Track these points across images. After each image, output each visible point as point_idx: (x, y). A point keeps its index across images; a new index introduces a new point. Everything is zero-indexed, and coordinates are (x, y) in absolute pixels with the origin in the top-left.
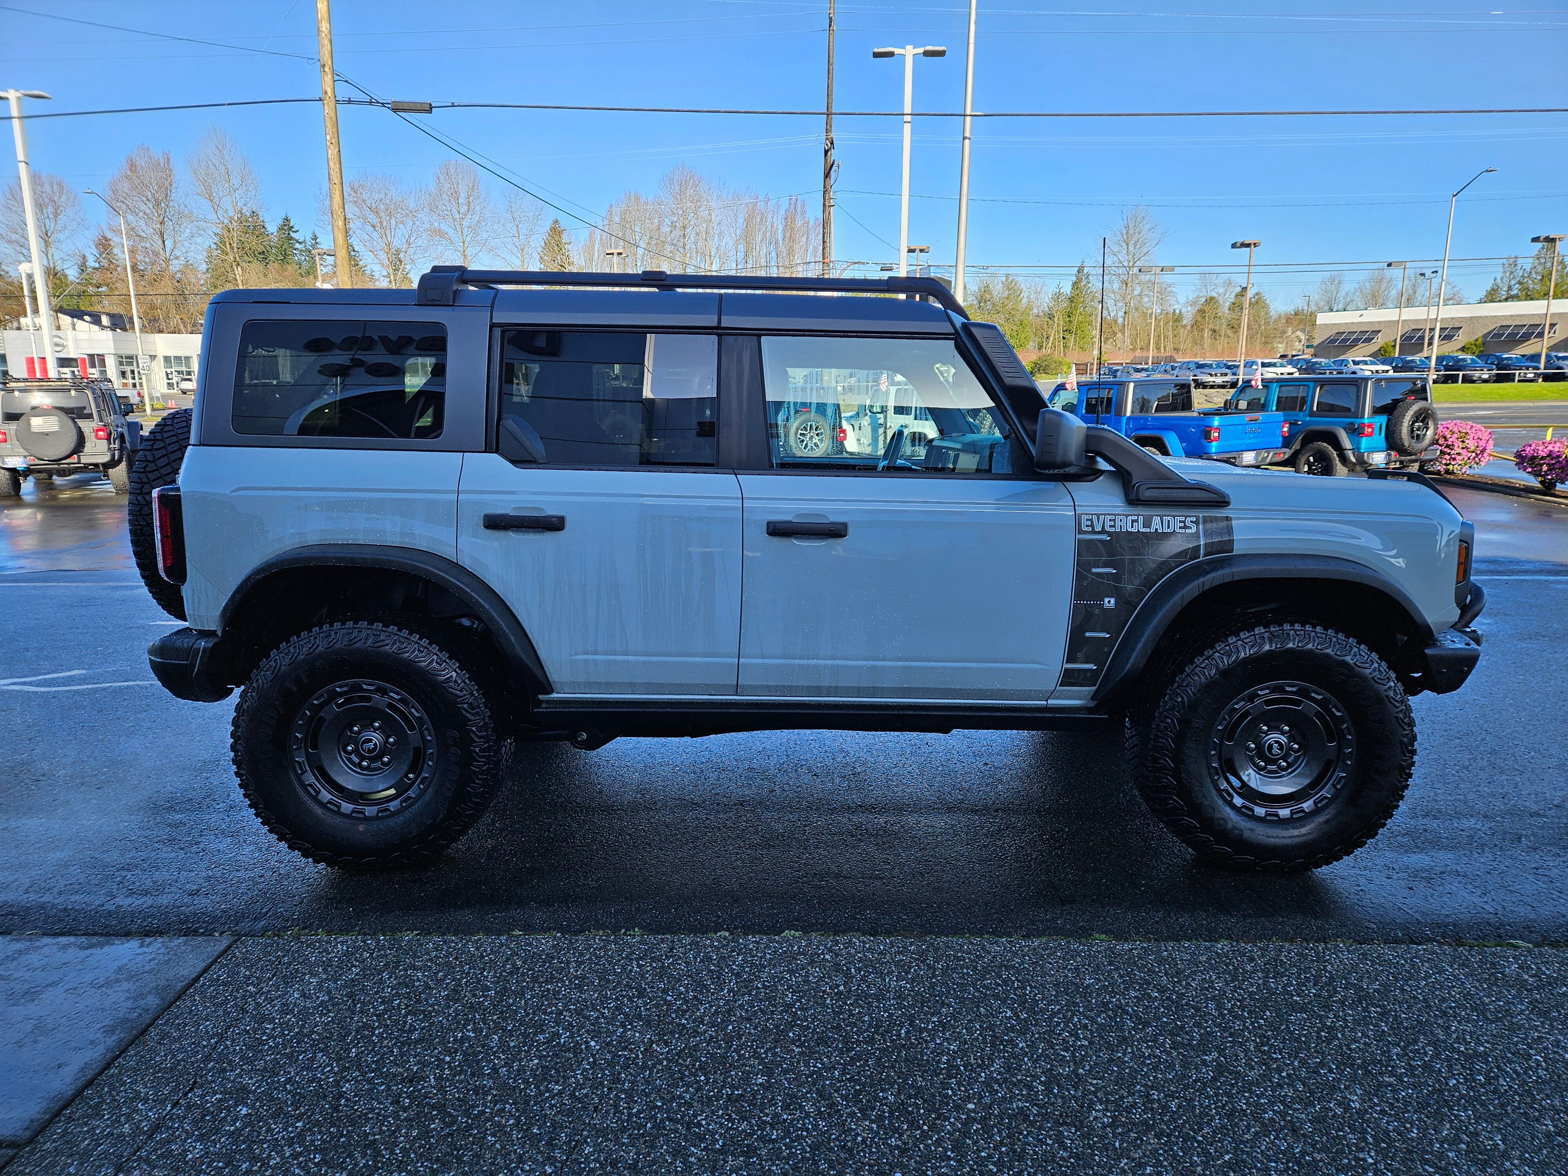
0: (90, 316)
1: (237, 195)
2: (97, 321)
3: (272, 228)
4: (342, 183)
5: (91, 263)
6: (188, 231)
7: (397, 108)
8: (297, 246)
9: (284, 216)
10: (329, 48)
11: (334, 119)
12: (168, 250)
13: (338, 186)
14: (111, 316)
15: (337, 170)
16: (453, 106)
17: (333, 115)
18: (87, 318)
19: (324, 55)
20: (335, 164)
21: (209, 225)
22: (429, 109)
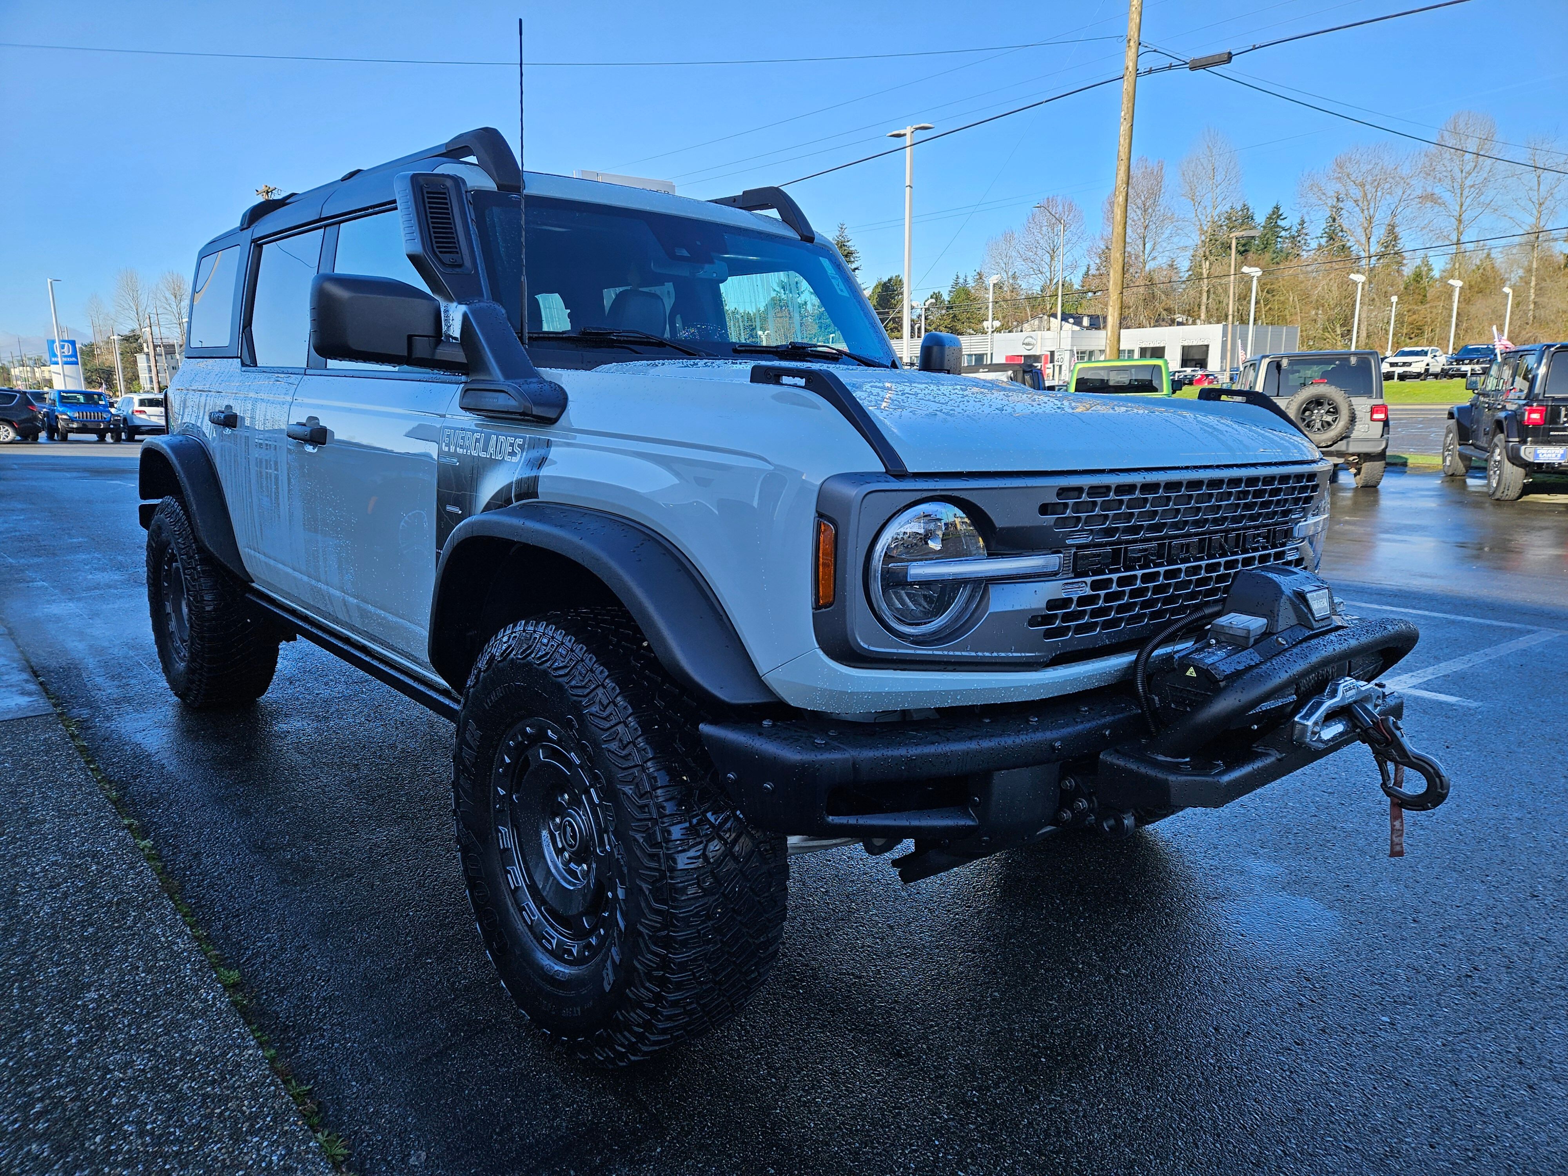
0: (1073, 318)
1: (1218, 190)
2: (1078, 322)
3: (1260, 218)
4: (1129, 159)
5: (1092, 271)
6: (1168, 232)
7: (1196, 66)
8: (1283, 233)
9: (1275, 205)
10: (1138, 20)
11: (1131, 93)
12: (1147, 252)
13: (1125, 161)
14: (1091, 317)
15: (1127, 145)
16: (1255, 48)
17: (1130, 89)
18: (1071, 320)
19: (1132, 29)
20: (1125, 139)
21: (1187, 223)
22: (1230, 57)
